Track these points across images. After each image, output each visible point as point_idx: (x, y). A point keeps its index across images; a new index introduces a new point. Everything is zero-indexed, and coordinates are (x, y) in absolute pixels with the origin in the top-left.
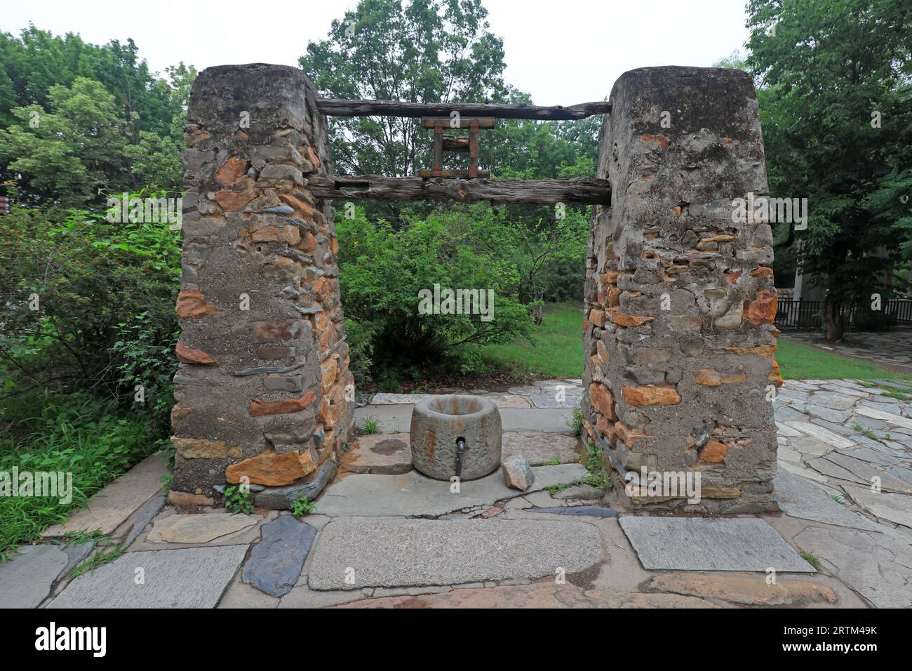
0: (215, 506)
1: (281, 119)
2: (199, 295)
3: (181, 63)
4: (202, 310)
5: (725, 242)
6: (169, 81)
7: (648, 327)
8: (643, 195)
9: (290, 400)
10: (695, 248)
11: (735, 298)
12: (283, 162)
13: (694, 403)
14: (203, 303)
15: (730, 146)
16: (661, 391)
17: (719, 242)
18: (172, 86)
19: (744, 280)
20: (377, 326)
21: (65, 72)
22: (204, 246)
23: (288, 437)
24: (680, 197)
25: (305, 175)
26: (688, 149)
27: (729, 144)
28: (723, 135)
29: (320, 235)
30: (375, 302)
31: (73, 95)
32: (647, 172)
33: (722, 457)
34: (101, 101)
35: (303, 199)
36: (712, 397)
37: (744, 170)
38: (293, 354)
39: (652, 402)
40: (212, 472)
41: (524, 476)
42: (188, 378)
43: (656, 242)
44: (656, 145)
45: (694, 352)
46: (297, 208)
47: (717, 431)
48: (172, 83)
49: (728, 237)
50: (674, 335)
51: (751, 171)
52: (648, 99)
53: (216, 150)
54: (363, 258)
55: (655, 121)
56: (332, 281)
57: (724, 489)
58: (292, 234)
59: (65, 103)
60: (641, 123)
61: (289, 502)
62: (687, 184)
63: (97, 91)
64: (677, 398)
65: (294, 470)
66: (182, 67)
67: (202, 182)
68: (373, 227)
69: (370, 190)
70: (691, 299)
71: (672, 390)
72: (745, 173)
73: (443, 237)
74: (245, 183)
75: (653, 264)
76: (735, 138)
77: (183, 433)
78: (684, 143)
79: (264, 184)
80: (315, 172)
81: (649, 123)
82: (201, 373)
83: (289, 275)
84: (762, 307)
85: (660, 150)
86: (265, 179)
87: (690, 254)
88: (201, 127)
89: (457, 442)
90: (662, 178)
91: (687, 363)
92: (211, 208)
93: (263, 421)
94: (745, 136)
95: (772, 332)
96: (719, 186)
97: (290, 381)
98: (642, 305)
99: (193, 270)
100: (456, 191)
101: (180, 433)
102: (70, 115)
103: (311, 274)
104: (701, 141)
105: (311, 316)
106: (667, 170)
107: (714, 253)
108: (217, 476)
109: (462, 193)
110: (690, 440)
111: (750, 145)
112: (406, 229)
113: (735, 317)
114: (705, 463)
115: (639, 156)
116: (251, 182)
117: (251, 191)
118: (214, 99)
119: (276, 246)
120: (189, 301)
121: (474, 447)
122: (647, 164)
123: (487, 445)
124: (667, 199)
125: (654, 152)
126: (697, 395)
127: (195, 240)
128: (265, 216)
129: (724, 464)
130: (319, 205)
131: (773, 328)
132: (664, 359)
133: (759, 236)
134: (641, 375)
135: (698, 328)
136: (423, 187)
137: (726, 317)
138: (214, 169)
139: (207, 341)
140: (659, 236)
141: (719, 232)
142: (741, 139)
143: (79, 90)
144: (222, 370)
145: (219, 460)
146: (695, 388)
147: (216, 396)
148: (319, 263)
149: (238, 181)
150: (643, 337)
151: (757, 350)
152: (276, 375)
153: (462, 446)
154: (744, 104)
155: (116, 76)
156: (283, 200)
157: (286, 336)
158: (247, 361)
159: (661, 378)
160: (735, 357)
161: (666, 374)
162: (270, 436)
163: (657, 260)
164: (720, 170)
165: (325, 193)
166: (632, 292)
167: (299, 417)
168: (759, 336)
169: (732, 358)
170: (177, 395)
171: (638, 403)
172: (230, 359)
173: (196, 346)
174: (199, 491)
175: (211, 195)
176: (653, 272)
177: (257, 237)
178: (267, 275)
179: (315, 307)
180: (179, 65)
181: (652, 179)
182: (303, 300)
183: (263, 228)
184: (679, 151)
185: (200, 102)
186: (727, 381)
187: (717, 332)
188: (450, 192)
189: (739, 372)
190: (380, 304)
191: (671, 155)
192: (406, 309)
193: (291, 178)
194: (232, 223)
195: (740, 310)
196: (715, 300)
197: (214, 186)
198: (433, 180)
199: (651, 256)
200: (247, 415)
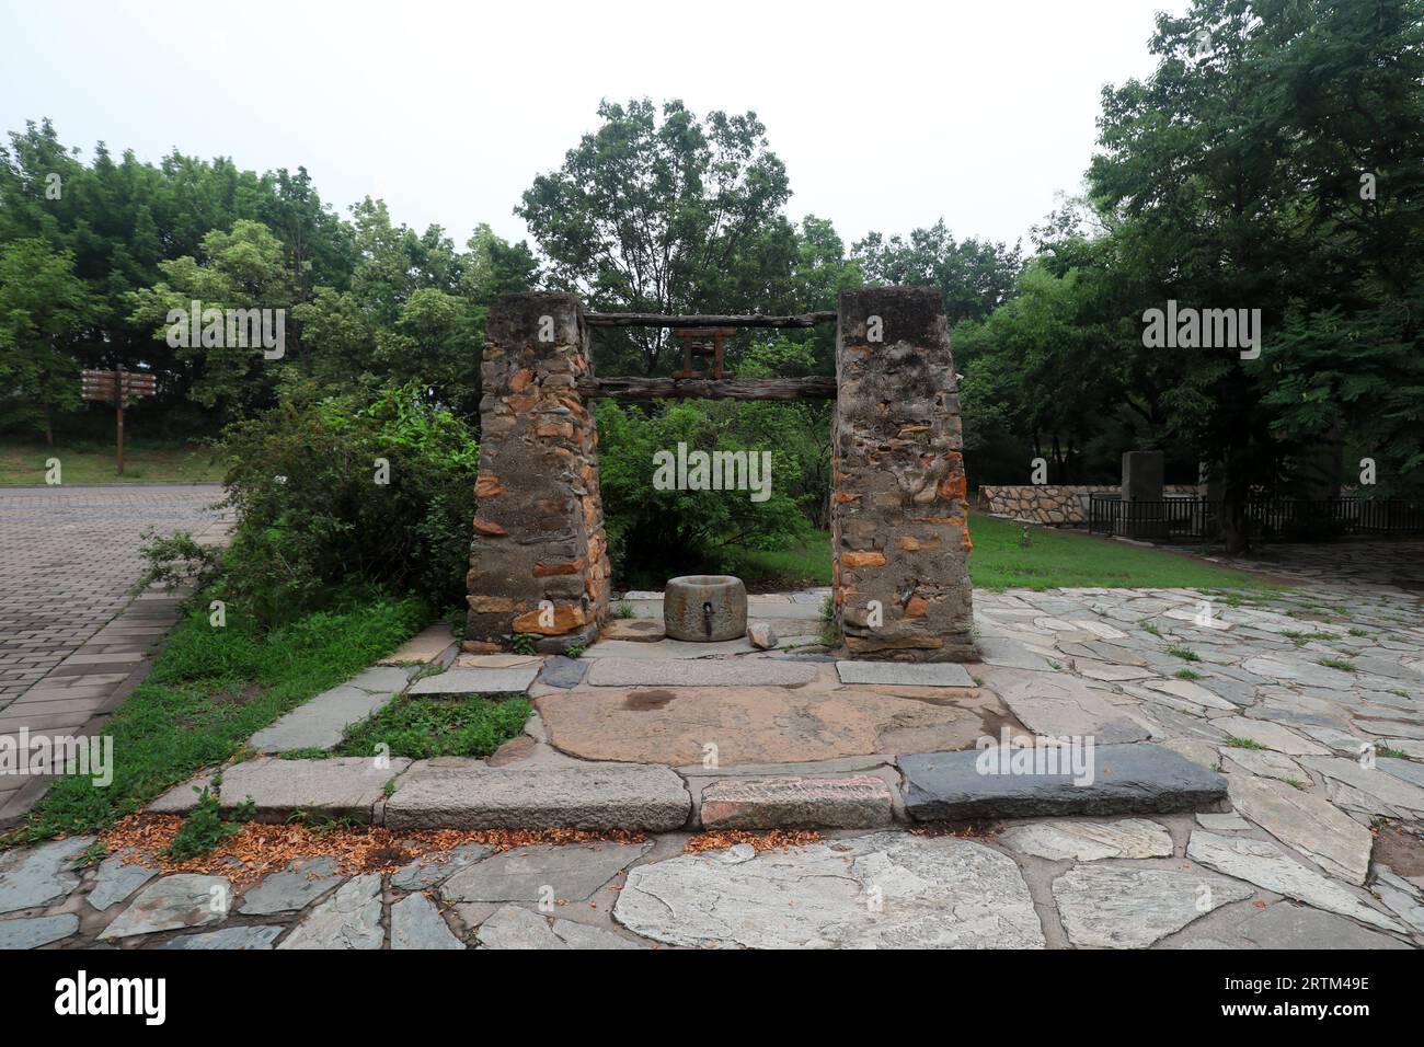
0: (503, 652)
1: (561, 338)
2: (493, 479)
3: (367, 197)
4: (497, 491)
5: (920, 432)
6: (353, 221)
7: (858, 502)
8: (853, 395)
9: (567, 563)
10: (896, 437)
11: (930, 478)
12: (562, 372)
13: (896, 565)
14: (497, 486)
15: (923, 354)
16: (870, 555)
17: (915, 432)
18: (356, 228)
19: (937, 463)
20: (628, 521)
21: (217, 209)
22: (499, 439)
23: (564, 593)
24: (882, 396)
25: (576, 379)
26: (888, 357)
27: (922, 352)
28: (916, 346)
29: (585, 429)
30: (627, 494)
31: (233, 244)
32: (856, 376)
33: (923, 611)
34: (267, 248)
35: (573, 399)
36: (911, 559)
37: (935, 373)
38: (569, 526)
39: (862, 564)
40: (501, 623)
41: (766, 636)
42: (482, 546)
43: (864, 432)
44: (862, 354)
45: (895, 522)
46: (571, 408)
47: (918, 588)
48: (357, 224)
49: (922, 428)
50: (879, 508)
51: (940, 373)
52: (855, 318)
53: (509, 364)
54: (615, 448)
55: (861, 334)
56: (594, 469)
57: (928, 639)
58: (567, 429)
59: (223, 253)
60: (850, 337)
61: (564, 647)
62: (888, 386)
63: (263, 237)
64: (883, 560)
65: (568, 621)
66: (368, 202)
67: (497, 389)
68: (623, 413)
69: (630, 390)
70: (893, 479)
71: (878, 554)
72: (936, 376)
73: (701, 424)
74: (531, 389)
75: (861, 451)
76: (927, 347)
77: (477, 592)
78: (885, 352)
79: (547, 390)
80: (583, 375)
81: (856, 337)
82: (494, 542)
83: (567, 462)
84: (952, 485)
85: (866, 359)
86: (548, 386)
87: (892, 442)
88: (496, 345)
89: (704, 607)
90: (868, 381)
91: (890, 531)
92: (505, 410)
93: (544, 580)
94: (935, 346)
95: (963, 506)
96: (914, 387)
97: (567, 547)
98: (852, 484)
99: (489, 459)
100: (704, 390)
101: (474, 592)
102: (228, 268)
103: (580, 461)
104: (899, 351)
105: (580, 497)
106: (872, 375)
107: (912, 441)
108: (505, 626)
109: (709, 392)
110: (896, 596)
111: (940, 353)
112: (660, 416)
113: (930, 493)
114: (911, 616)
115: (849, 364)
116: (537, 389)
117: (537, 395)
118: (507, 322)
119: (556, 440)
120: (486, 484)
121: (719, 612)
122: (855, 370)
123: (731, 612)
124: (872, 398)
125: (861, 360)
126: (899, 558)
127: (492, 435)
128: (548, 416)
129: (926, 617)
130: (584, 403)
131: (964, 502)
132: (872, 528)
133: (949, 426)
134: (854, 543)
135: (899, 503)
136: (675, 386)
137: (923, 493)
138: (507, 379)
139: (500, 516)
140: (866, 428)
141: (916, 424)
142: (932, 349)
143: (241, 237)
144: (511, 539)
145: (507, 614)
146: (898, 552)
147: (506, 561)
148: (585, 454)
149: (526, 388)
150: (853, 511)
151: (949, 520)
152: (556, 543)
153: (708, 609)
154: (935, 320)
155: (284, 215)
156: (562, 402)
157: (564, 511)
158: (532, 531)
159: (869, 545)
160: (930, 526)
161: (874, 540)
162: (550, 593)
163: (865, 447)
164: (915, 373)
165: (591, 392)
166: (846, 474)
167: (572, 577)
168: (951, 509)
169: (927, 527)
170: (473, 561)
171: (851, 566)
172: (518, 530)
173: (491, 520)
174: (490, 639)
175: (505, 399)
176: (862, 457)
177: (542, 433)
178: (549, 462)
179: (582, 491)
180: (365, 200)
181: (860, 382)
182: (575, 483)
183: (546, 426)
184: (881, 359)
185: (496, 325)
186: (925, 546)
187: (915, 505)
188: (698, 391)
189: (935, 539)
190: (633, 497)
191: (875, 363)
192: (660, 503)
193: (568, 385)
194: (521, 421)
195: (934, 488)
196: (914, 480)
197: (507, 391)
198: (684, 381)
199: (861, 445)
200: (531, 576)
